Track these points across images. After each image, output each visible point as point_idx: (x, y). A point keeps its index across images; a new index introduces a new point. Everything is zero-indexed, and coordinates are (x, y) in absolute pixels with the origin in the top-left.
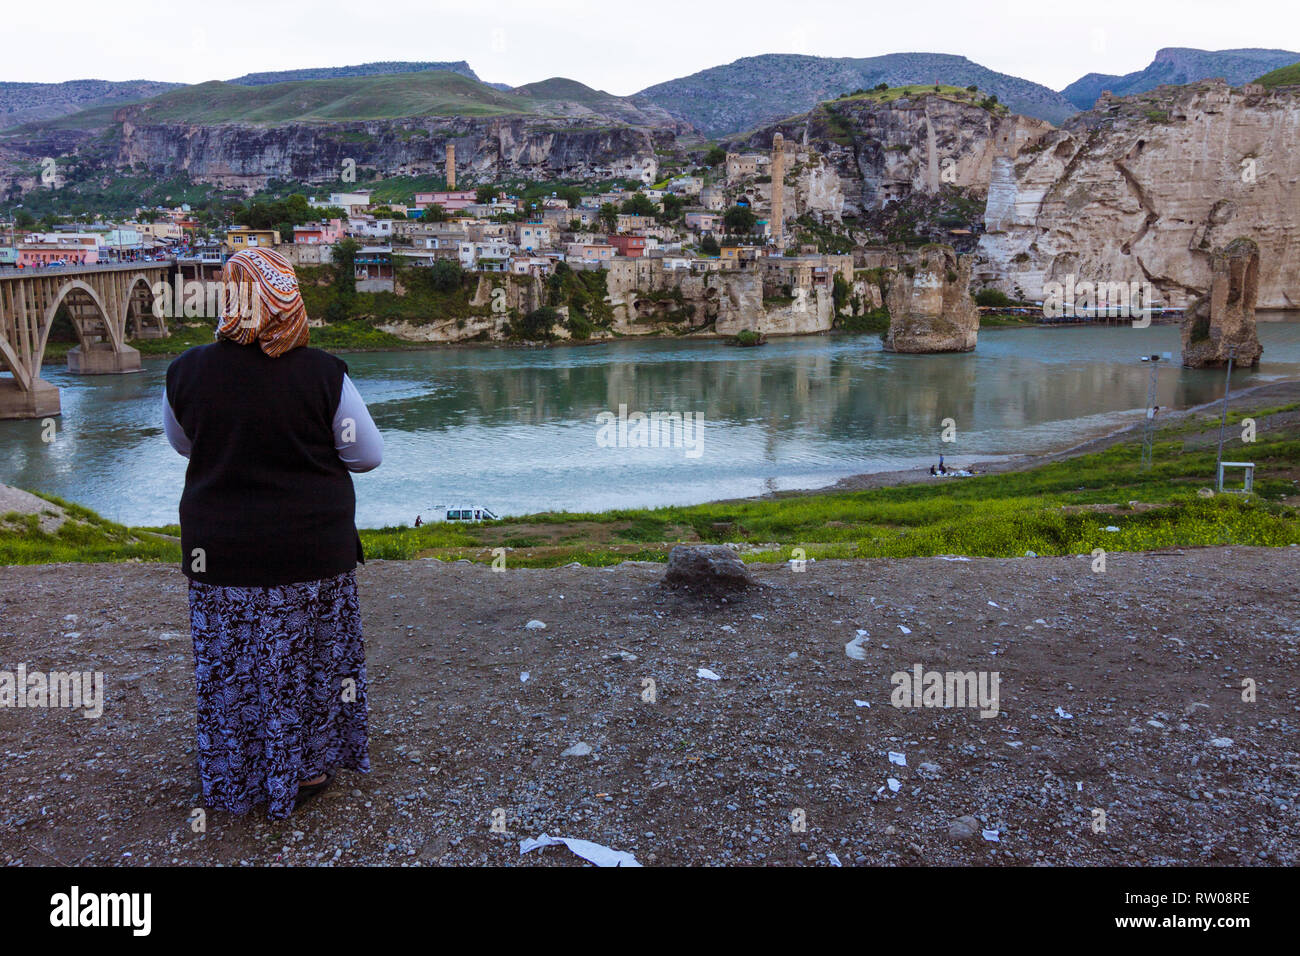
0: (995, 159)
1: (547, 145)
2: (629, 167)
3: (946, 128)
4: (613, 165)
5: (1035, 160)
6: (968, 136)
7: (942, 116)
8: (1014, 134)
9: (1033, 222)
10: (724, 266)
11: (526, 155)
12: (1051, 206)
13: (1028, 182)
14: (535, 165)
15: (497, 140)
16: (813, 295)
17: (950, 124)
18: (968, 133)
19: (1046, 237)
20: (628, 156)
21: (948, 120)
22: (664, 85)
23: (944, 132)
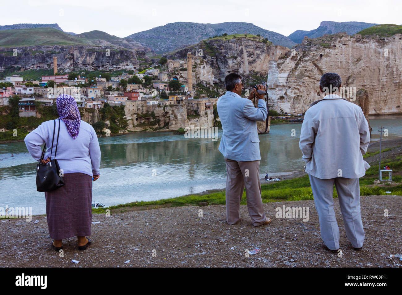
0: (269, 61)
1: (94, 57)
2: (127, 65)
3: (250, 50)
4: (121, 65)
5: (284, 62)
6: (259, 53)
7: (248, 46)
8: (276, 52)
9: (285, 84)
10: (171, 103)
11: (85, 61)
12: (291, 78)
13: (282, 70)
14: (89, 65)
15: (73, 55)
16: (206, 113)
17: (251, 48)
18: (258, 52)
19: (290, 90)
20: (127, 60)
21: (251, 47)
22: (138, 34)
23: (249, 51)
